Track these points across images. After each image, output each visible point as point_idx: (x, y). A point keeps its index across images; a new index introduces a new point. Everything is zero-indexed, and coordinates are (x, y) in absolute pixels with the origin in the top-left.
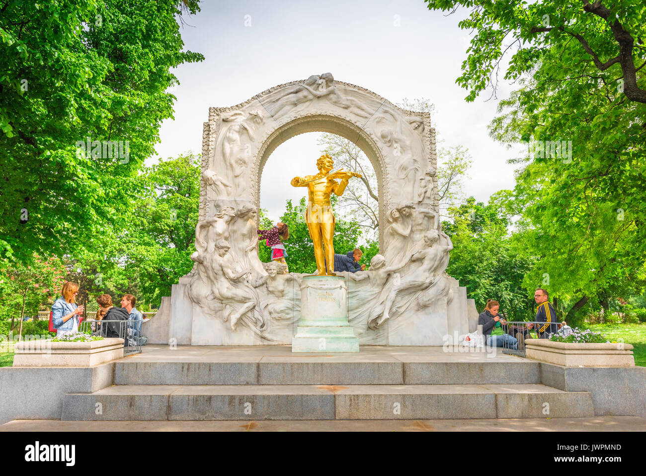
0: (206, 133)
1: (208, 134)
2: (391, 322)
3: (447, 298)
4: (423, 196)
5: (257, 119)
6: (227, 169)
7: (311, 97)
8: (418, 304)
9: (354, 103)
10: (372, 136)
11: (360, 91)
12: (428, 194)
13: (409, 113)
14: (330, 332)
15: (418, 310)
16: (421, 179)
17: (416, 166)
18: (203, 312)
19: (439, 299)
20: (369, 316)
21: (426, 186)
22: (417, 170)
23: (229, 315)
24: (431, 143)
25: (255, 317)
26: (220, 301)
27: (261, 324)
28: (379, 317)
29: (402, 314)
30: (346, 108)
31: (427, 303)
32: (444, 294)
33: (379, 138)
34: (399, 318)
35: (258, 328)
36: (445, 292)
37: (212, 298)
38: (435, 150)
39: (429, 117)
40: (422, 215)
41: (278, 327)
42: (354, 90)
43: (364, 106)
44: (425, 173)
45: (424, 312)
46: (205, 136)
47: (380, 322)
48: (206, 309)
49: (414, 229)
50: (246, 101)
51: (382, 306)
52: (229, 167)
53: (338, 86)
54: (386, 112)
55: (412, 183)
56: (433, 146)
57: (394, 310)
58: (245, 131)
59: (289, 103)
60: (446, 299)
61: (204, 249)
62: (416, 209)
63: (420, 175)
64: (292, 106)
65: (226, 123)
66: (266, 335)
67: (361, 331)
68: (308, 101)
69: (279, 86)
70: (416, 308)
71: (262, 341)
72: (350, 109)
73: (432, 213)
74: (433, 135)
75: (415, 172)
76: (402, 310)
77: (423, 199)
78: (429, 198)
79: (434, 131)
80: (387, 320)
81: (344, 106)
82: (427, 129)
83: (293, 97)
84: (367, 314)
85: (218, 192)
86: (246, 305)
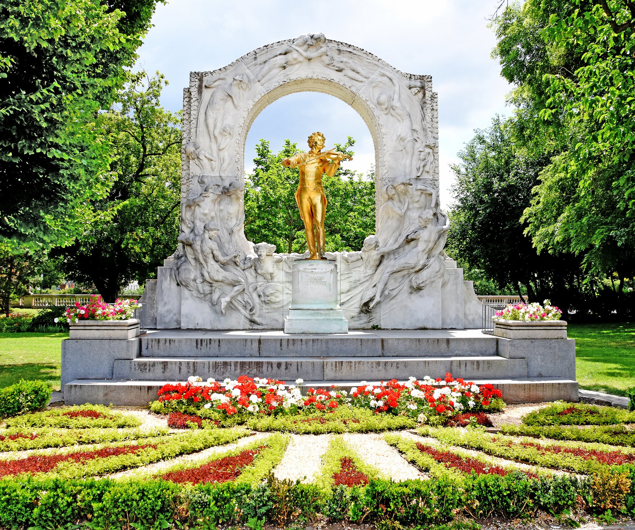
0: (187, 99)
1: (189, 101)
2: (383, 305)
3: (442, 280)
4: (421, 169)
5: (243, 85)
6: (211, 141)
7: (301, 59)
8: (411, 287)
9: (349, 65)
10: (368, 103)
11: (355, 52)
12: (427, 169)
13: (409, 76)
14: (321, 314)
15: (411, 293)
16: (421, 151)
17: (415, 136)
18: (192, 295)
19: (432, 282)
20: (361, 300)
21: (425, 159)
22: (416, 141)
23: (219, 298)
24: (433, 109)
25: (245, 300)
26: (210, 285)
27: (250, 308)
28: (371, 300)
29: (395, 296)
30: (340, 70)
31: (421, 285)
32: (439, 276)
33: (376, 106)
34: (392, 302)
35: (248, 312)
36: (440, 273)
37: (202, 281)
38: (437, 118)
39: (431, 81)
40: (419, 192)
41: (267, 311)
42: (349, 50)
43: (359, 69)
44: (424, 144)
45: (417, 295)
46: (186, 103)
47: (372, 305)
48: (195, 293)
49: (411, 206)
50: (230, 63)
51: (375, 288)
52: (213, 139)
53: (330, 45)
54: (383, 75)
55: (410, 156)
56: (435, 113)
57: (386, 292)
58: (229, 99)
59: (277, 66)
60: (440, 281)
61: (191, 230)
62: (414, 186)
63: (419, 146)
64: (281, 69)
65: (209, 89)
66: (256, 318)
67: (353, 314)
68: (297, 63)
69: (266, 46)
70: (410, 290)
71: (251, 325)
72: (344, 72)
73: (430, 190)
74: (435, 100)
75: (414, 144)
76: (394, 293)
77: (422, 174)
78: (428, 172)
79: (436, 96)
80: (378, 303)
81: (337, 69)
82: (428, 94)
83: (281, 60)
84: (359, 296)
85: (201, 167)
86: (236, 288)
